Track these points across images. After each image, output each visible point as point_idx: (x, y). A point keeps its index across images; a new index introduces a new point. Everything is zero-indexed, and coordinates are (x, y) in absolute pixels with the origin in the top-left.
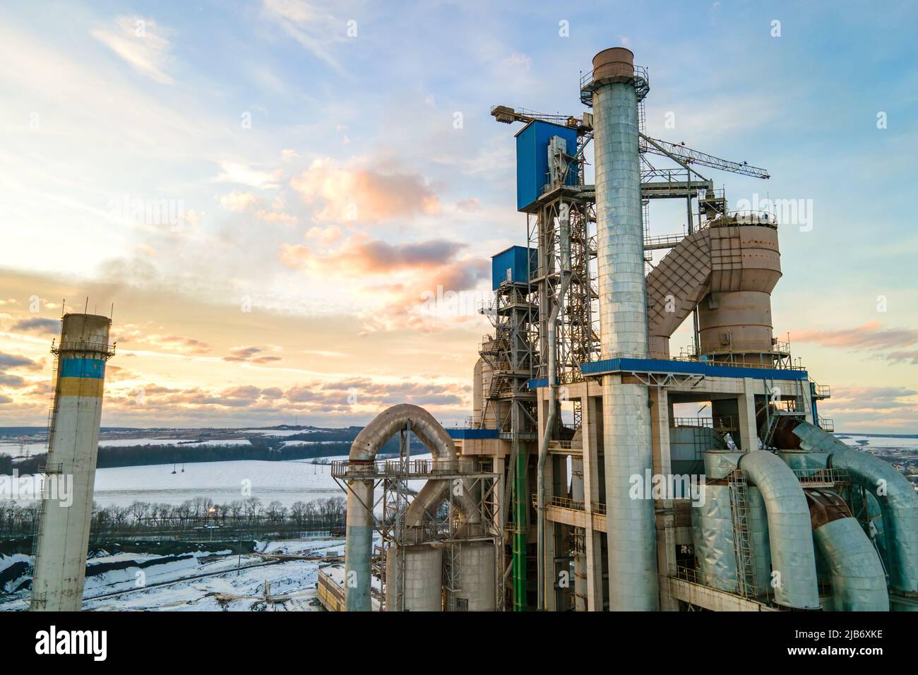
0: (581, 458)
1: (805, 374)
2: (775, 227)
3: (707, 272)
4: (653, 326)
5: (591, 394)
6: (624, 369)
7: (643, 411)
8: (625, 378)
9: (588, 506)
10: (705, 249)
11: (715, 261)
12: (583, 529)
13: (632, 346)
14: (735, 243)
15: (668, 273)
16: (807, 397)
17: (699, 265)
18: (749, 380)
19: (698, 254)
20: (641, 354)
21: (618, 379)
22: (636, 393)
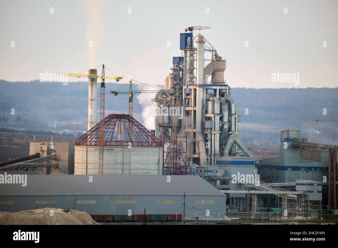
0: (192, 99)
1: (228, 85)
2: (225, 61)
3: (213, 69)
4: (204, 77)
5: (194, 88)
6: (200, 86)
7: (202, 92)
8: (200, 87)
9: (192, 106)
10: (213, 65)
11: (215, 67)
12: (191, 110)
13: (201, 82)
14: (218, 64)
15: (207, 68)
16: (228, 89)
17: (212, 68)
18: (218, 87)
19: (212, 66)
20: (202, 84)
21: (199, 87)
22: (201, 89)
